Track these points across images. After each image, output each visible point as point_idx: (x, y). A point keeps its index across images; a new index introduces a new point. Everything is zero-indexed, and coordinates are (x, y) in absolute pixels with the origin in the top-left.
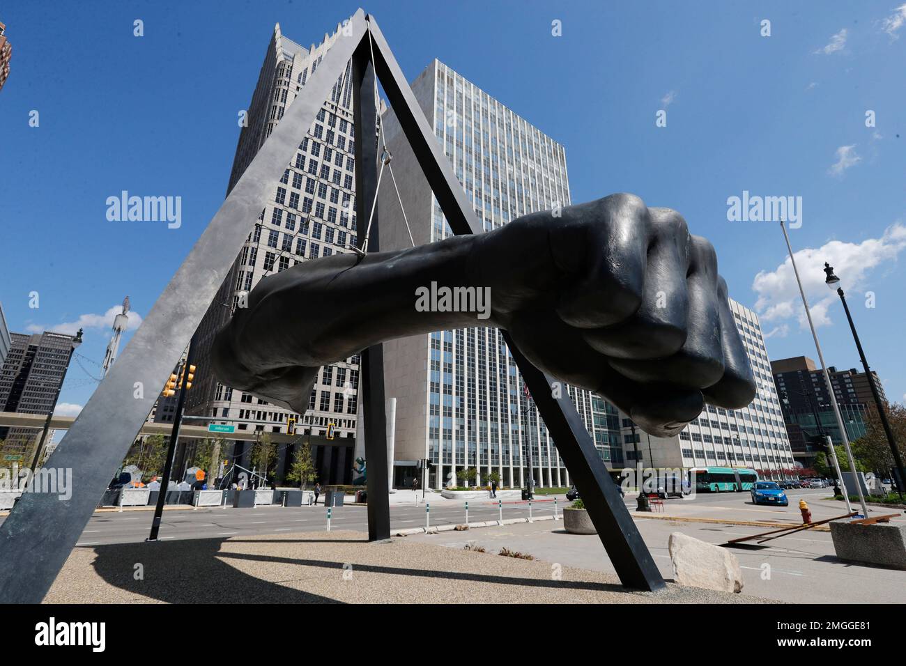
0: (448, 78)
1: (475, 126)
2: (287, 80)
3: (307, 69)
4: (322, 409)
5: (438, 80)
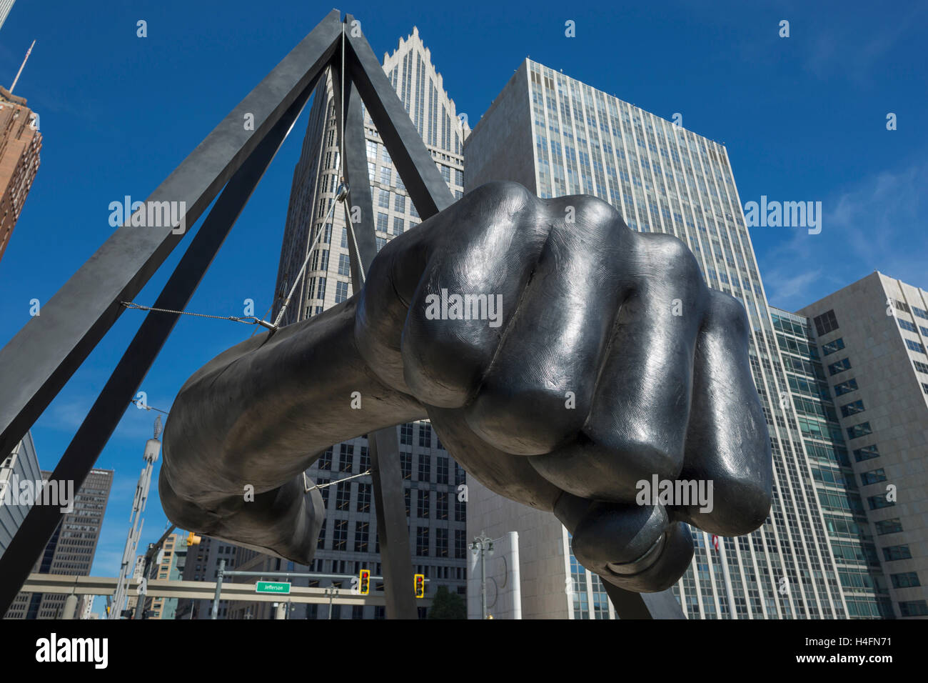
0: (546, 79)
1: (591, 137)
4: (438, 555)
5: (533, 85)
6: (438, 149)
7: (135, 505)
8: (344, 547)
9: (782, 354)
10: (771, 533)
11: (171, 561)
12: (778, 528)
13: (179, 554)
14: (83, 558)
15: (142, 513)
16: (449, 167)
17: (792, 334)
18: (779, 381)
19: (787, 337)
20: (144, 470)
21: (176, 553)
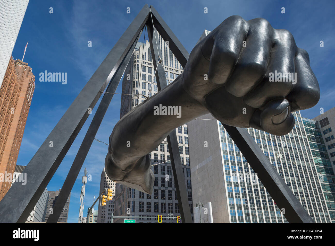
2: (138, 59)
3: (146, 52)
6: (169, 67)
7: (81, 198)
8: (150, 211)
9: (307, 135)
10: (303, 200)
11: (93, 219)
12: (306, 198)
13: (95, 216)
14: (64, 219)
15: (83, 200)
16: (173, 73)
17: (311, 127)
18: (306, 145)
19: (309, 128)
20: (83, 186)
21: (94, 216)
